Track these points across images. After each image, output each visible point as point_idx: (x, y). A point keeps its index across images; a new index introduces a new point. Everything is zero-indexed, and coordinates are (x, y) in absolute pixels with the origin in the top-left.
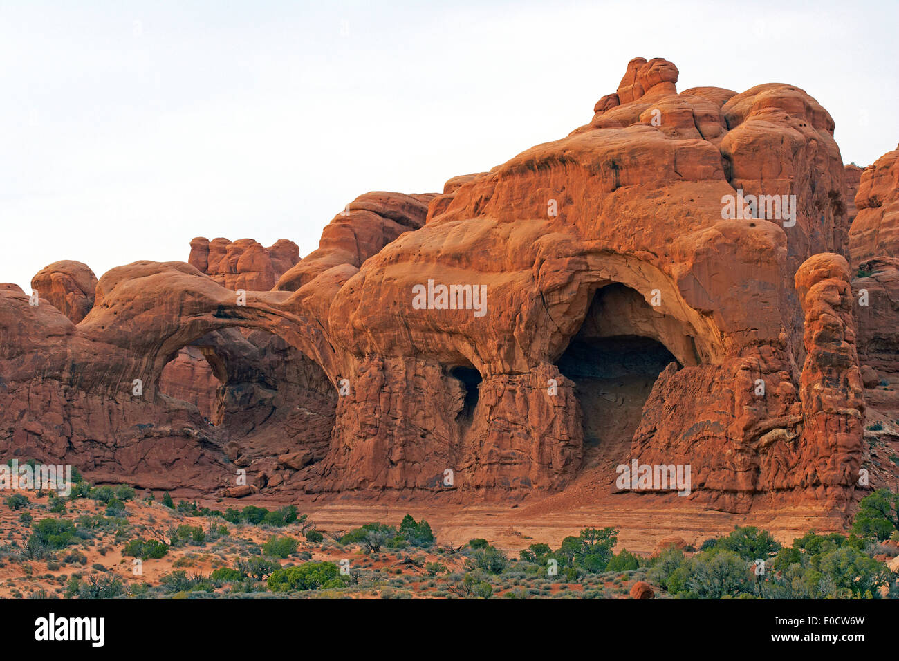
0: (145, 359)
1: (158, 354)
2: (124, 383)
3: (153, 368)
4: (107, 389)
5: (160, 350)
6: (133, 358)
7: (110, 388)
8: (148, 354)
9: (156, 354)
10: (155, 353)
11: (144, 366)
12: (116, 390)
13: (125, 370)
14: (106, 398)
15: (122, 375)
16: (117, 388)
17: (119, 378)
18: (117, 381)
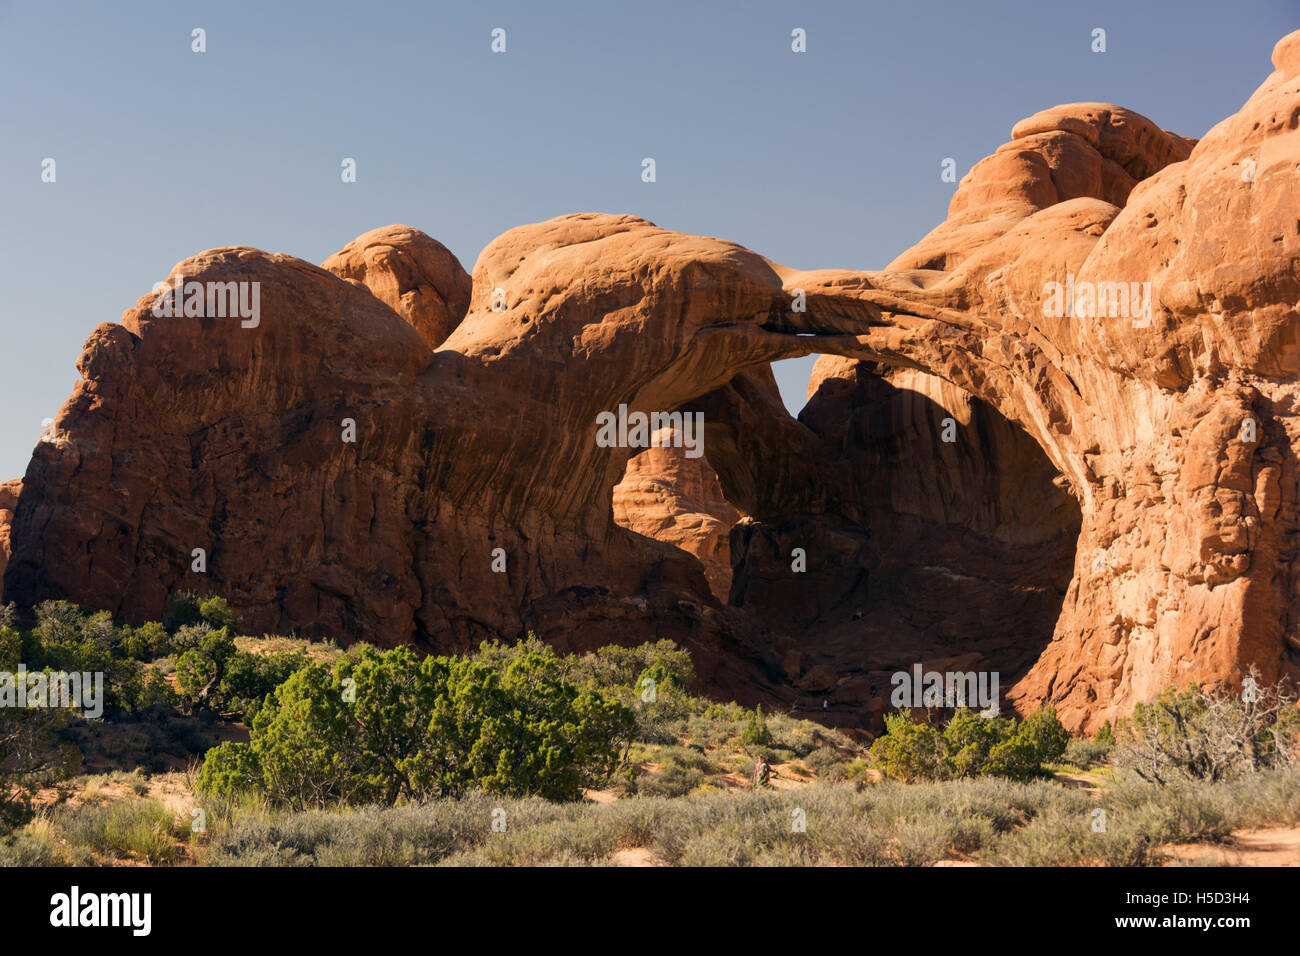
2: (543, 489)
4: (502, 502)
6: (566, 427)
7: (508, 499)
11: (589, 450)
12: (523, 505)
13: (546, 456)
14: (499, 523)
15: (538, 467)
16: (525, 499)
17: (531, 474)
18: (526, 481)
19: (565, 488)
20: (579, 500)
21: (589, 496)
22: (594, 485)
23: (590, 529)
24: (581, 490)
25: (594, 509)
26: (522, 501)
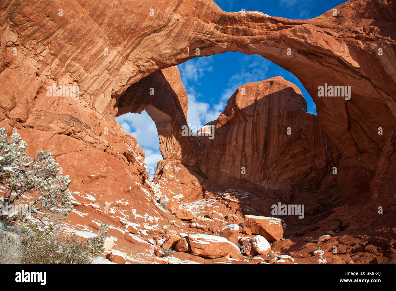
0: (114, 52)
1: (130, 58)
2: (78, 65)
3: (118, 69)
4: (53, 60)
5: (135, 52)
6: (102, 40)
7: (57, 61)
8: (120, 48)
9: (128, 55)
10: (129, 51)
11: (109, 59)
12: (64, 69)
13: (85, 47)
14: (47, 72)
15: (79, 51)
16: (66, 66)
17: (74, 52)
18: (69, 54)
19: (91, 73)
20: (95, 86)
21: (101, 87)
22: (106, 82)
23: (96, 105)
24: (98, 80)
25: (102, 96)
26: (64, 66)
